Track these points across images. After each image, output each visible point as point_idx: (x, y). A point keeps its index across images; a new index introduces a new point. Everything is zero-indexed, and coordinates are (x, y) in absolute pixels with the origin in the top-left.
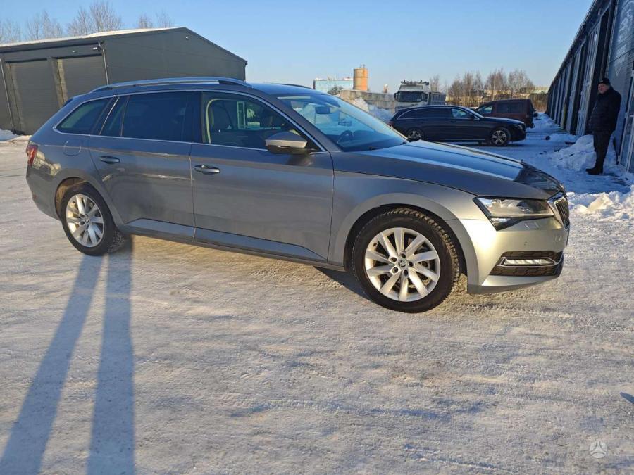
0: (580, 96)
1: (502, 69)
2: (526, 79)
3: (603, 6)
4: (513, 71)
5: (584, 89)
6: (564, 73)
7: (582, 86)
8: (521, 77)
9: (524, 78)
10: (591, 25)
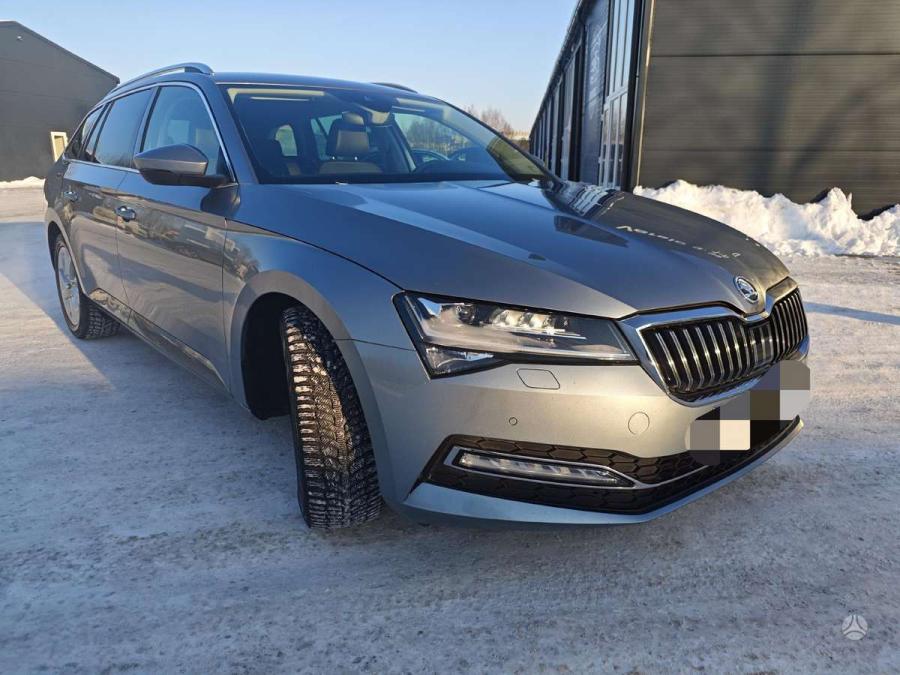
0: (562, 142)
1: (472, 106)
2: (503, 120)
3: (576, 42)
4: (486, 109)
5: (565, 133)
6: (544, 115)
7: (562, 132)
8: (496, 118)
9: (500, 119)
10: (567, 61)
